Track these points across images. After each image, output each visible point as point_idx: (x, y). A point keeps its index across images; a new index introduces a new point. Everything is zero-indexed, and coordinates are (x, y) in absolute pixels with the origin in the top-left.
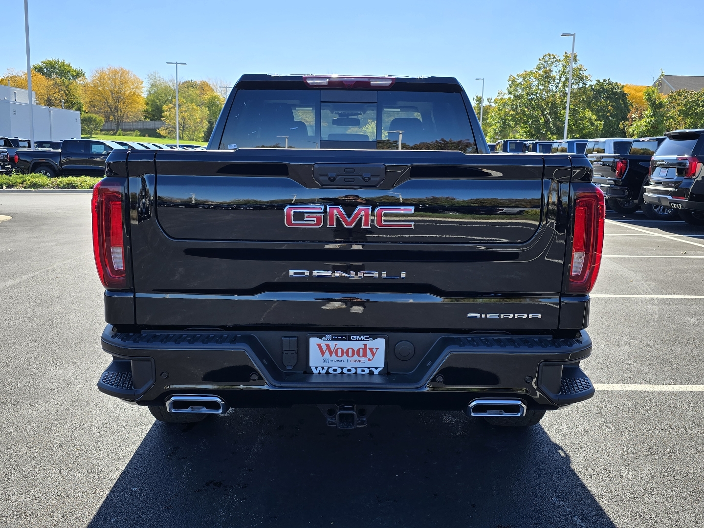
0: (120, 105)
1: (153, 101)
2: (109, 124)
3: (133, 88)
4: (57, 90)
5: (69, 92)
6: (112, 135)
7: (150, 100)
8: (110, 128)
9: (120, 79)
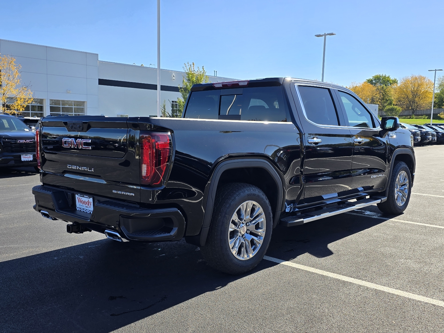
0: (417, 99)
1: (440, 95)
2: (408, 112)
3: (426, 88)
4: (378, 93)
5: (385, 93)
6: (409, 118)
7: (437, 95)
8: (408, 114)
9: (418, 82)
